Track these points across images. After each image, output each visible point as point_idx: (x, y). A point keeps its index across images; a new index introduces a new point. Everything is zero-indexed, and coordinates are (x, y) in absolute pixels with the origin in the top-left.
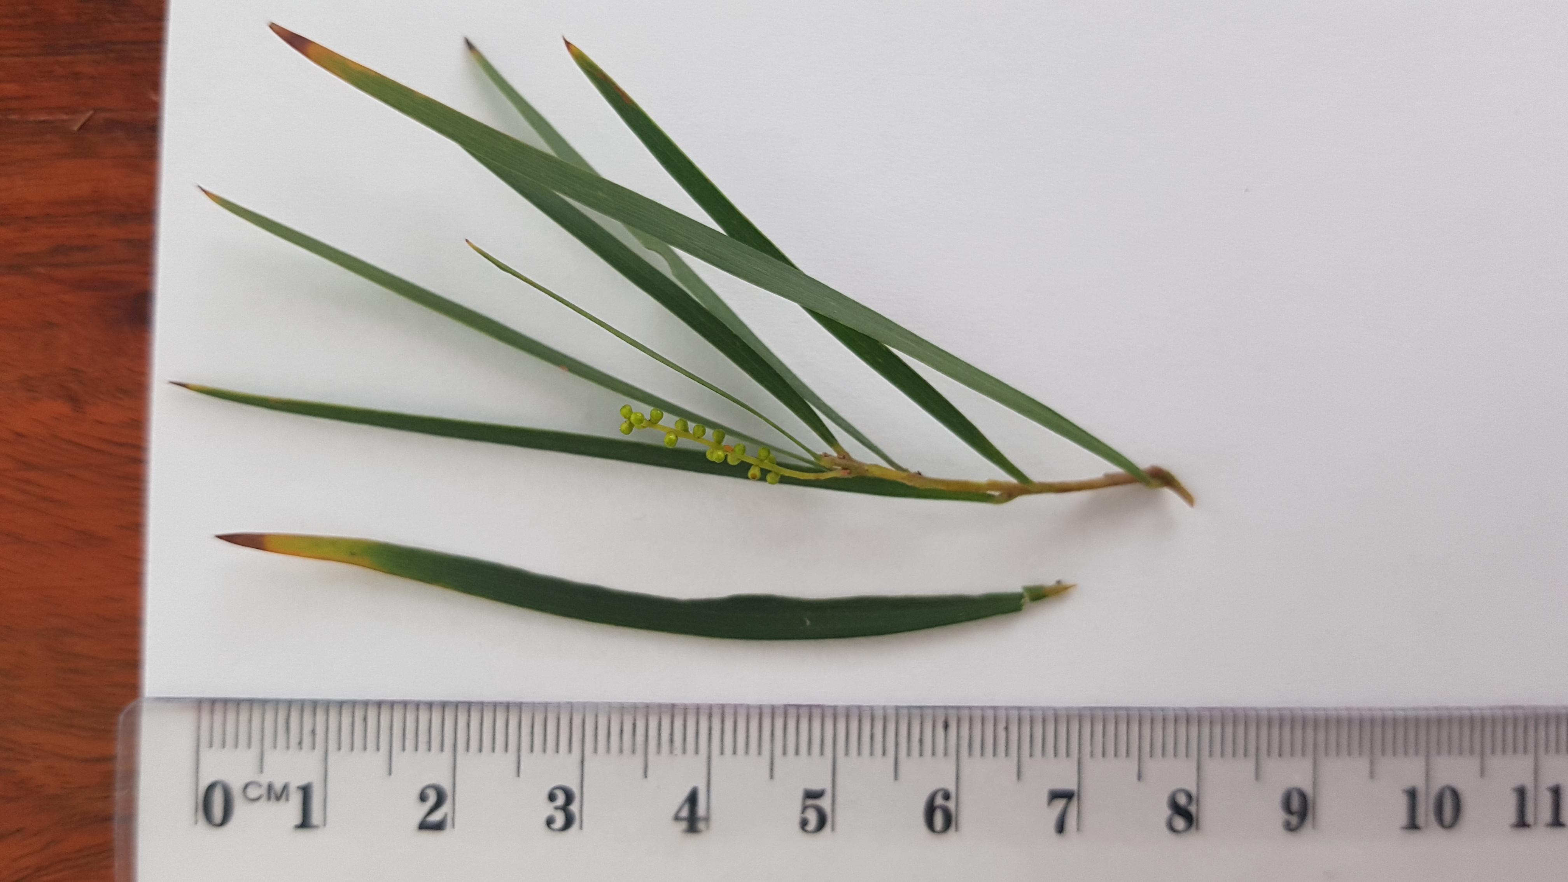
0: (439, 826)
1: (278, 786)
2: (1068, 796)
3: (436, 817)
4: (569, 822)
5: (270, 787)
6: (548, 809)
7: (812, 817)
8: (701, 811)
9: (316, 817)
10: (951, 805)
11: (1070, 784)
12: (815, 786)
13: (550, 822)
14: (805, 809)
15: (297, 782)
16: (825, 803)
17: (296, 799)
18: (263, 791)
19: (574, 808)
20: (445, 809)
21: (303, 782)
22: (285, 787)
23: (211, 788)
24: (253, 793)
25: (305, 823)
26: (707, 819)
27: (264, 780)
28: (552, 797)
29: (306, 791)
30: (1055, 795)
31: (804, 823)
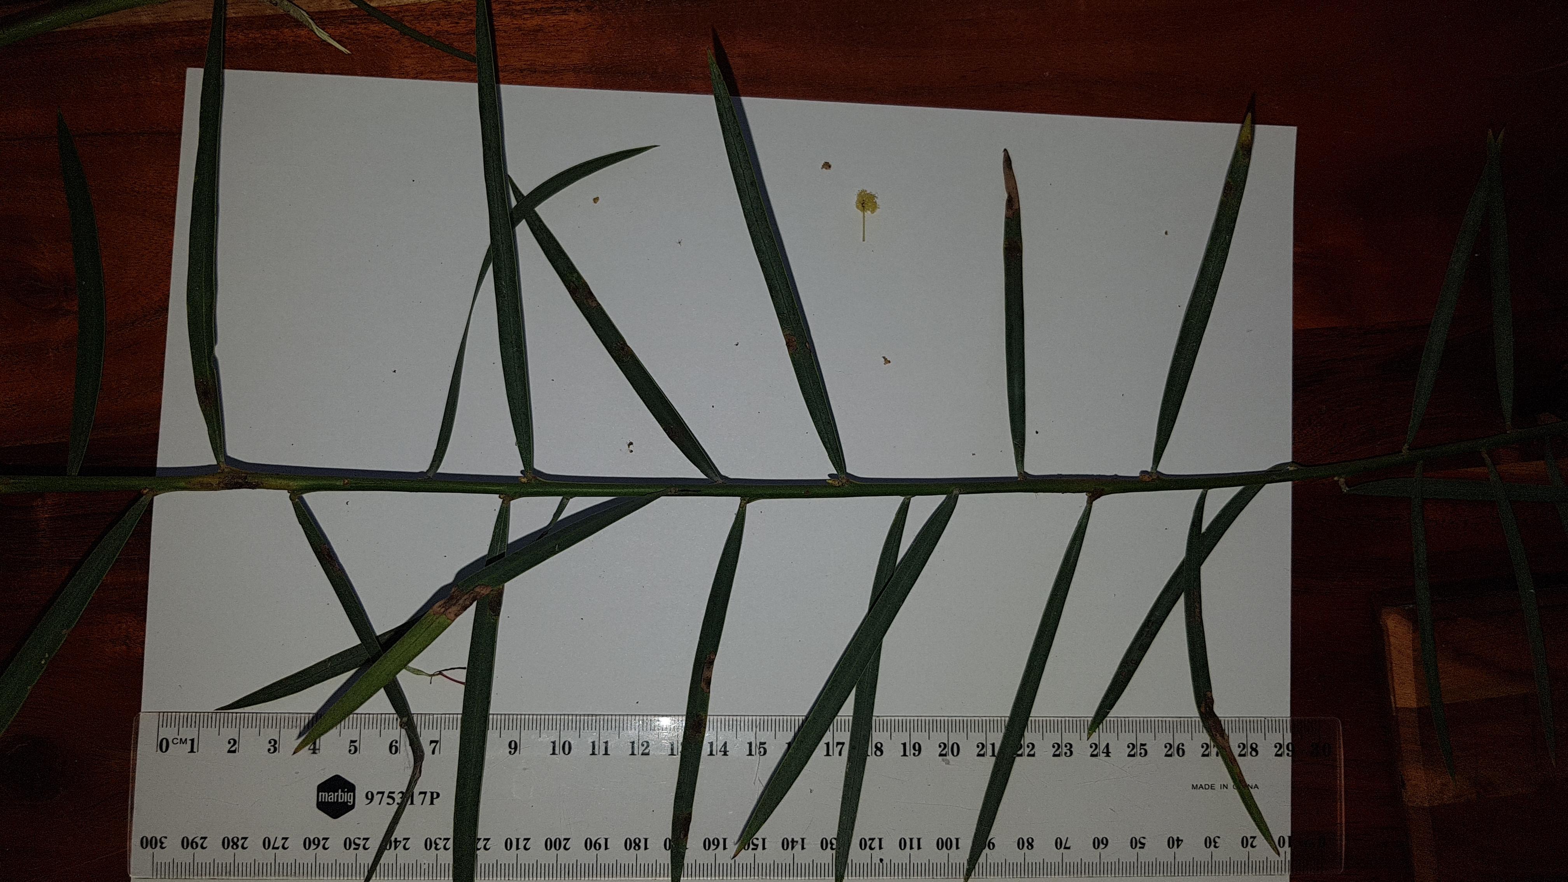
2: (436, 742)
4: (275, 751)
8: (317, 747)
11: (437, 739)
12: (355, 739)
13: (269, 750)
16: (357, 744)
19: (277, 746)
30: (432, 742)
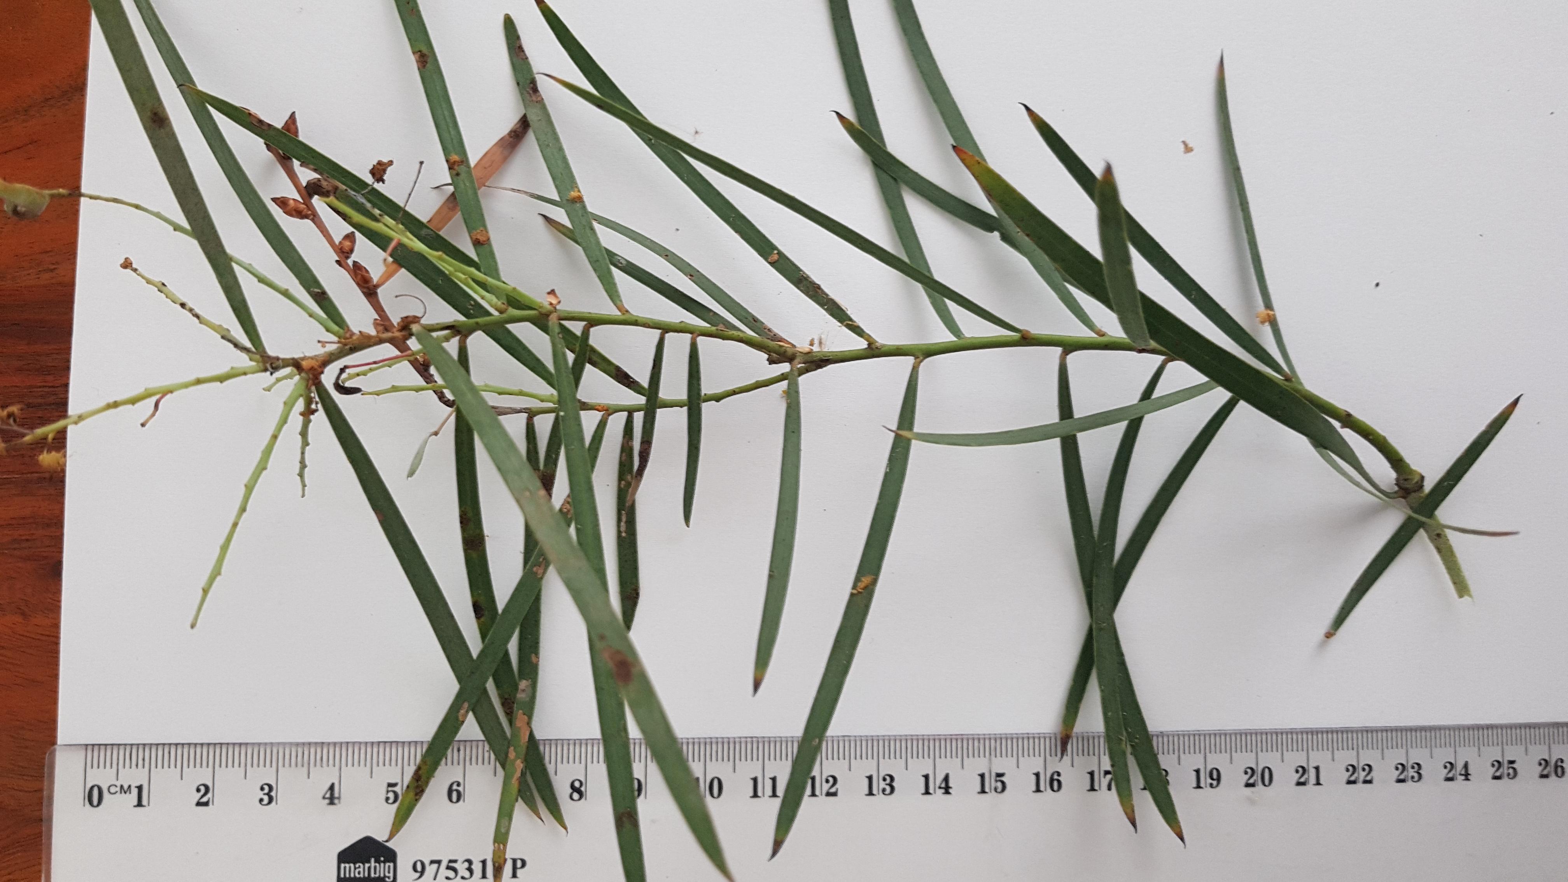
0: (206, 804)
1: (126, 787)
3: (205, 799)
5: (122, 787)
6: (261, 795)
7: (391, 795)
9: (144, 802)
10: (461, 789)
14: (388, 792)
15: (135, 784)
17: (135, 792)
18: (118, 789)
20: (210, 795)
21: (138, 784)
22: (130, 786)
23: (92, 788)
24: (113, 790)
25: (140, 804)
26: (339, 798)
27: (118, 784)
28: (262, 789)
29: (140, 788)
31: (387, 799)
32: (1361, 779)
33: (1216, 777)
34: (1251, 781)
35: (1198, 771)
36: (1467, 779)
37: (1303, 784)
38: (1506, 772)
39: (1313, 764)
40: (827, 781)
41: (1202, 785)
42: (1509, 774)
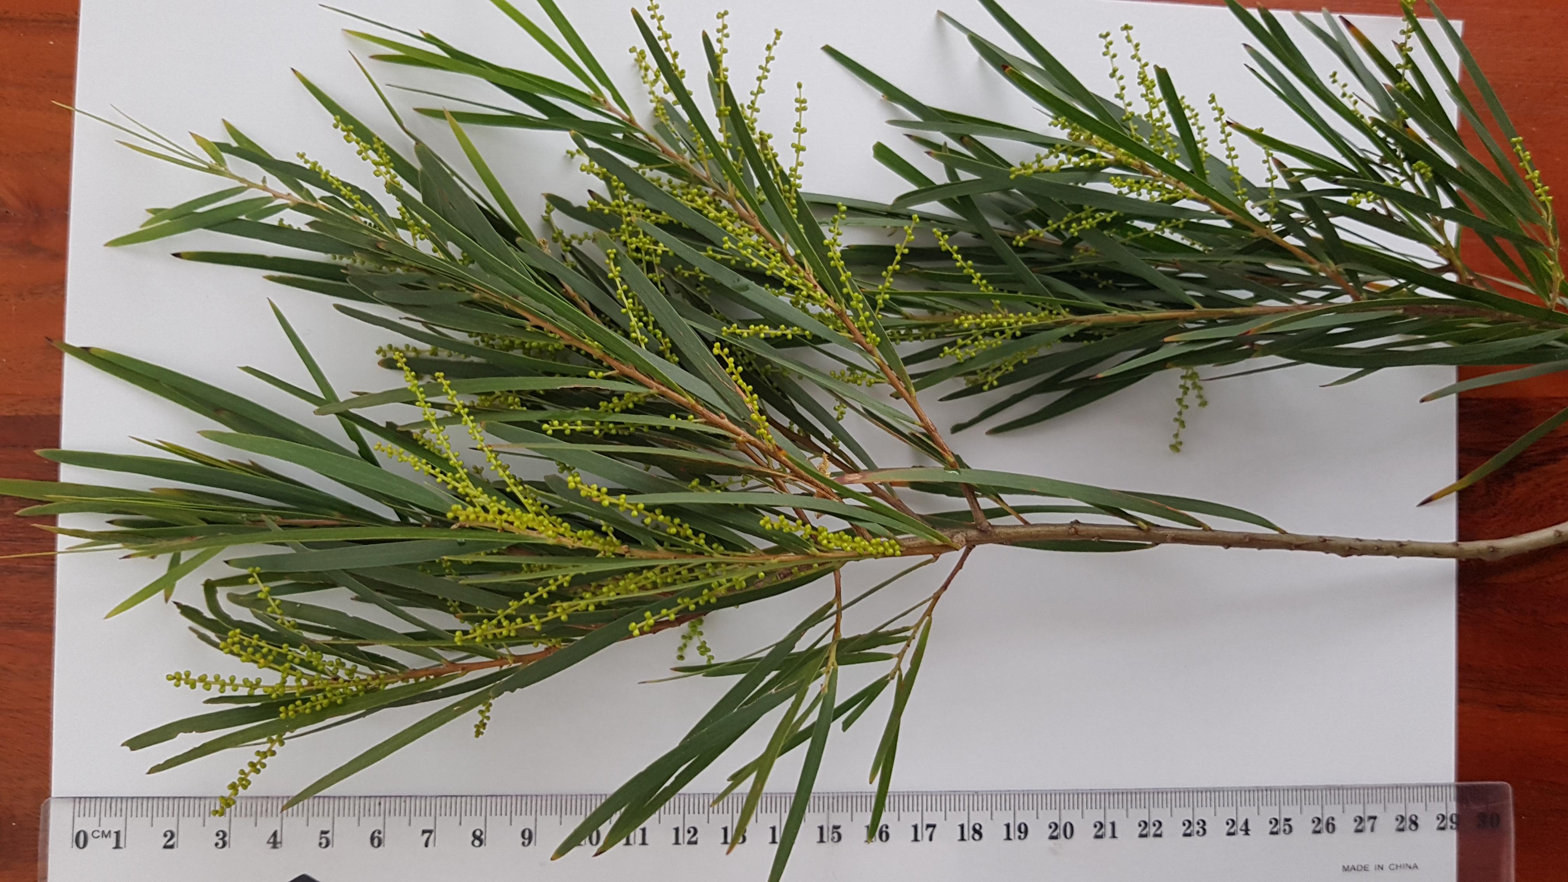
0: (172, 847)
1: (106, 832)
3: (170, 843)
5: (103, 832)
6: (216, 839)
7: (324, 841)
9: (122, 844)
10: (381, 836)
14: (321, 838)
15: (114, 830)
17: (114, 836)
18: (100, 834)
20: (174, 840)
21: (116, 830)
22: (110, 832)
23: (79, 833)
24: (96, 834)
25: (117, 847)
26: (281, 843)
27: (101, 830)
28: (217, 835)
29: (118, 833)
31: (320, 844)
32: (1152, 833)
33: (1024, 830)
34: (1055, 834)
35: (1008, 826)
36: (1247, 834)
37: (1101, 837)
38: (1282, 829)
39: (1109, 820)
40: (689, 832)
41: (1012, 836)
42: (1285, 830)
